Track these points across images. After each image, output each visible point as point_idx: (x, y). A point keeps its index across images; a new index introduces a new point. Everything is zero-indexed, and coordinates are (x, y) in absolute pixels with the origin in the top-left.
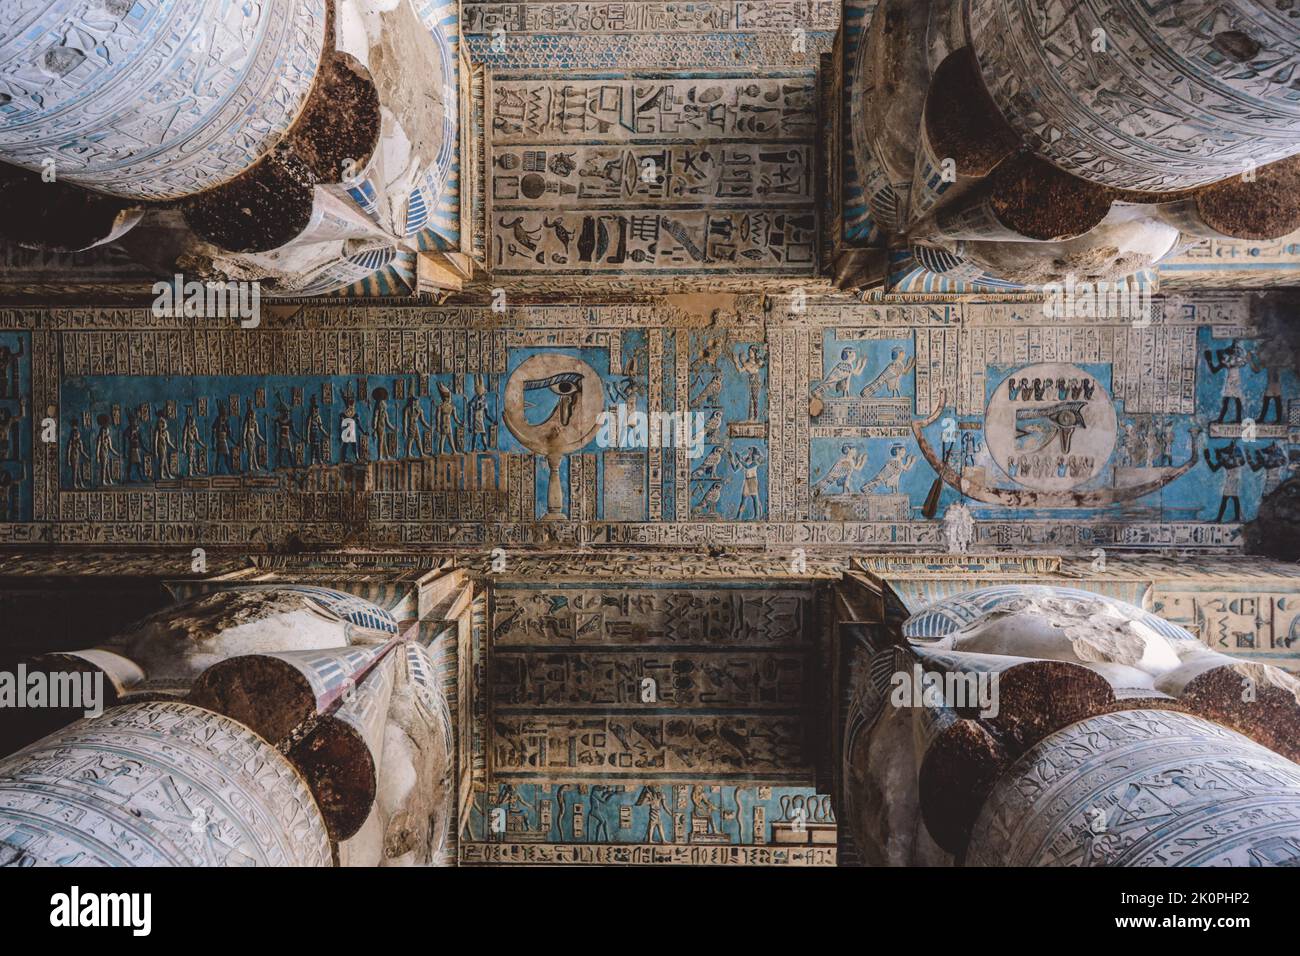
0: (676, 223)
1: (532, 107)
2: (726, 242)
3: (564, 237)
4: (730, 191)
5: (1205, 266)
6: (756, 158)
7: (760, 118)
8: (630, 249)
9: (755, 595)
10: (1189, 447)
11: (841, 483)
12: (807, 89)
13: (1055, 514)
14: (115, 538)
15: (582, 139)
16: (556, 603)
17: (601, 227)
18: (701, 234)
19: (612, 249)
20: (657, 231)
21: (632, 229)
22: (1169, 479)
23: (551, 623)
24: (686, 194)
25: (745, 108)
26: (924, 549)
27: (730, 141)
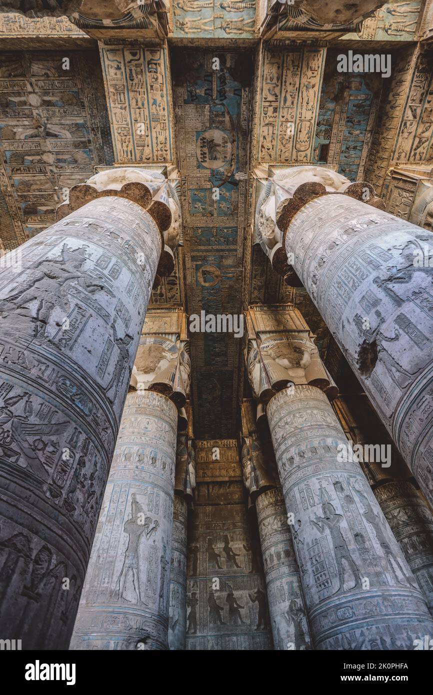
3: (172, 289)
5: (169, 124)
10: (219, 106)
13: (238, 148)
16: (255, 288)
19: (174, 279)
22: (229, 113)
23: (259, 290)
26: (246, 186)
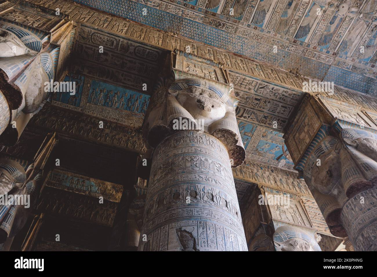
0: (256, 114)
1: (235, 80)
2: (265, 120)
4: (271, 111)
6: (280, 106)
7: (285, 98)
8: (244, 115)
9: (240, 182)
11: (263, 149)
12: (299, 95)
14: (98, 116)
15: (244, 90)
17: (240, 110)
18: (261, 117)
20: (251, 114)
21: (246, 112)
24: (261, 108)
25: (283, 95)
27: (276, 101)
